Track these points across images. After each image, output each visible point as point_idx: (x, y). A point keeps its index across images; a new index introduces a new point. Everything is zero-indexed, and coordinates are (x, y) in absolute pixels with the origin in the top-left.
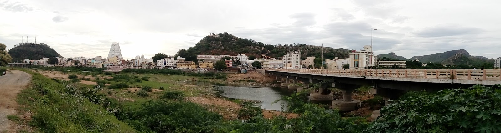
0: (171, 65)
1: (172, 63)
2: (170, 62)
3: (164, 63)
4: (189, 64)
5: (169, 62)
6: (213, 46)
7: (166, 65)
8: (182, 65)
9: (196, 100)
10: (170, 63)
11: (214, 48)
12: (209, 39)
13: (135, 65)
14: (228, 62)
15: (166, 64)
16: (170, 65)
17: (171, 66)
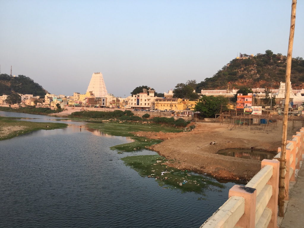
0: (147, 104)
1: (149, 102)
2: (145, 100)
3: (136, 102)
4: (173, 102)
5: (143, 100)
6: (240, 73)
7: (140, 104)
8: (163, 105)
9: (185, 151)
10: (145, 102)
11: (242, 77)
12: (235, 64)
13: (102, 105)
14: (244, 98)
15: (140, 102)
16: (145, 104)
17: (147, 106)
